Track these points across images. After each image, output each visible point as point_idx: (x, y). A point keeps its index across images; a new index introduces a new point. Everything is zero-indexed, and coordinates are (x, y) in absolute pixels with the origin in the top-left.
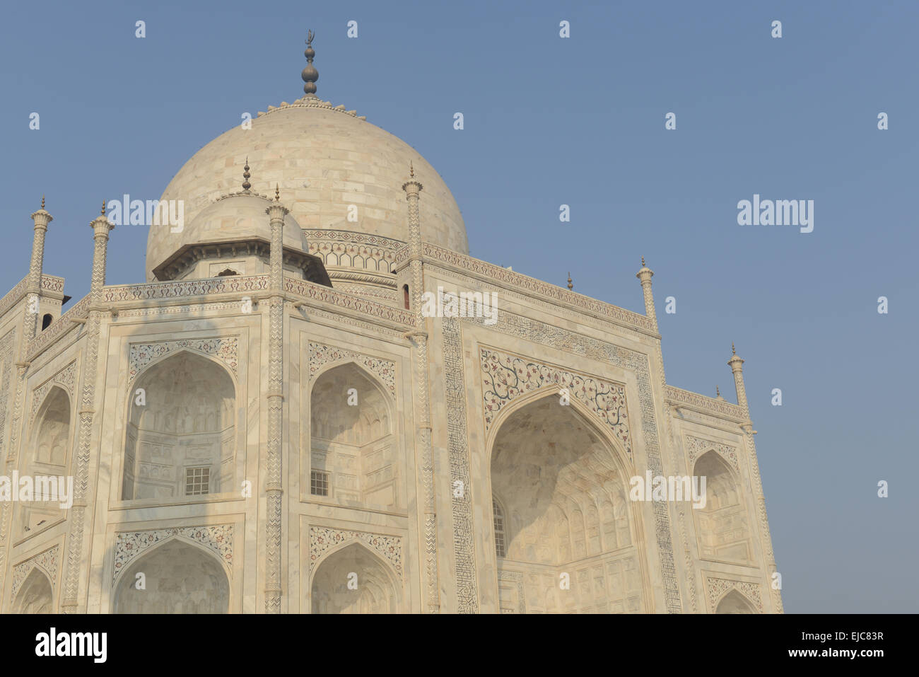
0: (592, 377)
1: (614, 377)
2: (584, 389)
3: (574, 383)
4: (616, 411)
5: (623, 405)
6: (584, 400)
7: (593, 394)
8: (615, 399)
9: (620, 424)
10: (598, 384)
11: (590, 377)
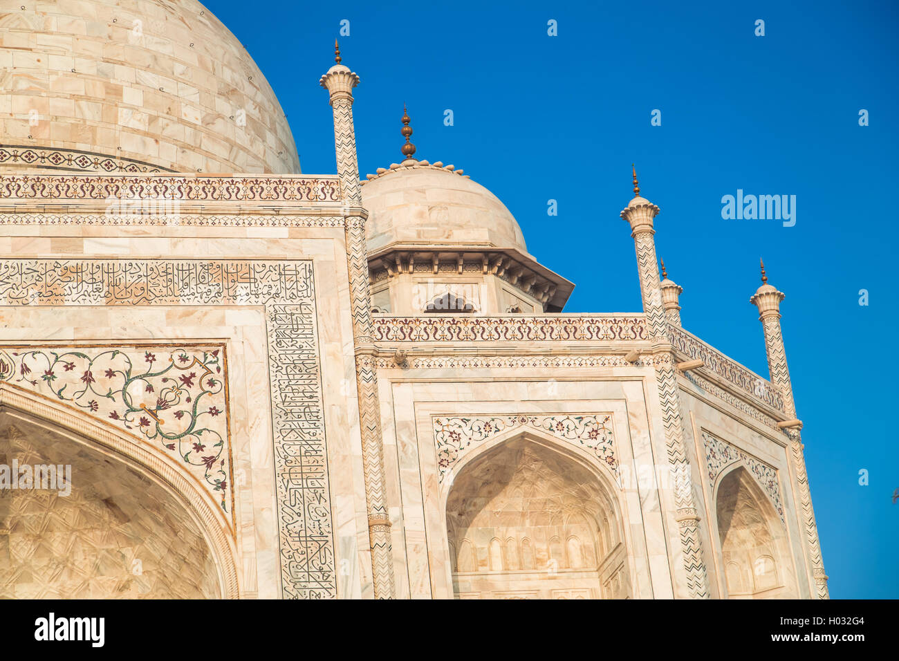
0: (115, 347)
1: (188, 332)
2: (88, 378)
3: (58, 369)
4: (186, 407)
5: (217, 387)
6: (84, 401)
7: (119, 381)
8: (187, 381)
9: (199, 432)
10: (138, 357)
11: (112, 346)
